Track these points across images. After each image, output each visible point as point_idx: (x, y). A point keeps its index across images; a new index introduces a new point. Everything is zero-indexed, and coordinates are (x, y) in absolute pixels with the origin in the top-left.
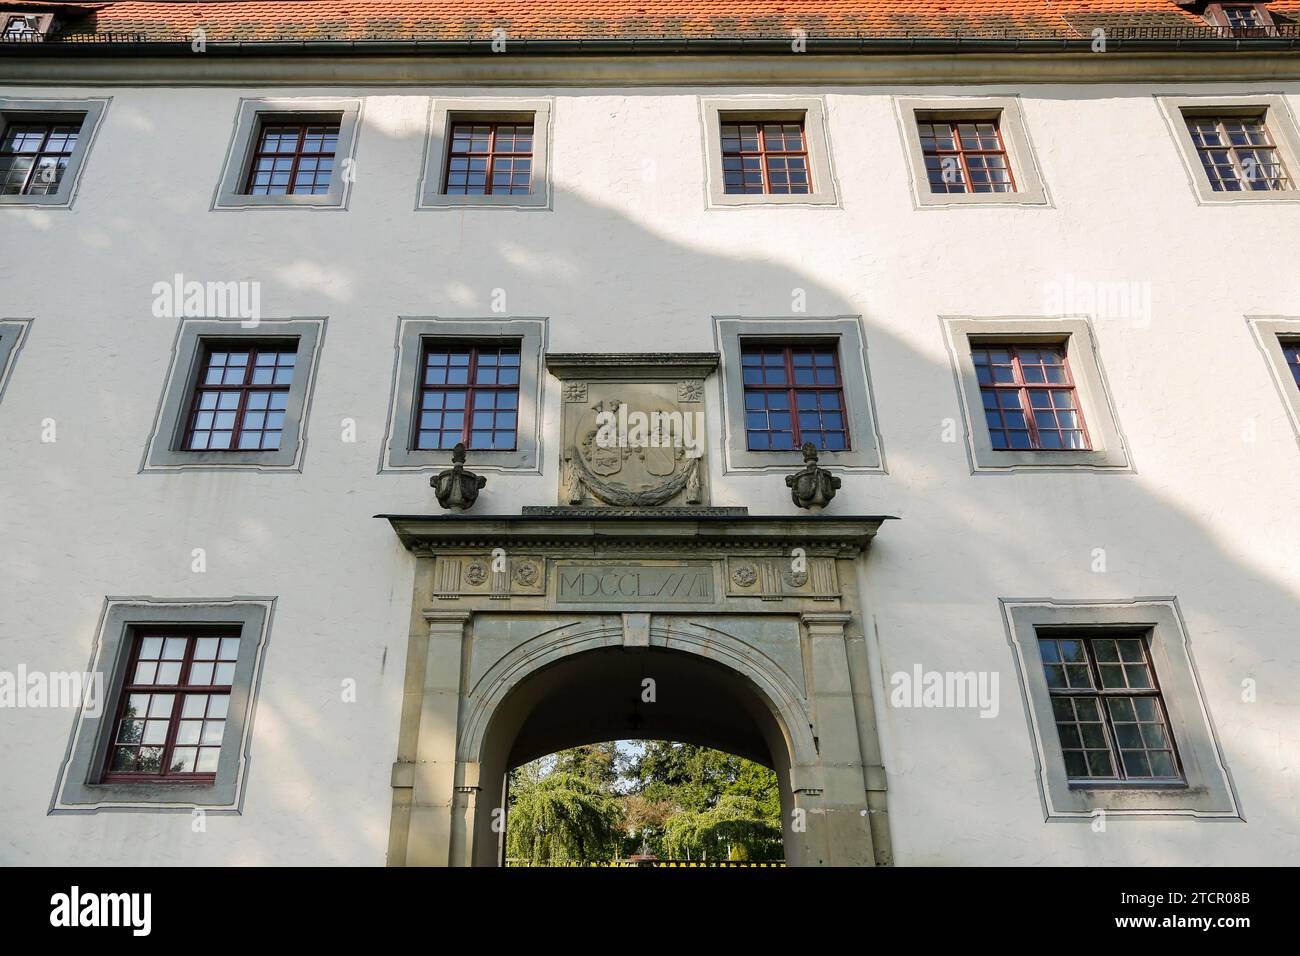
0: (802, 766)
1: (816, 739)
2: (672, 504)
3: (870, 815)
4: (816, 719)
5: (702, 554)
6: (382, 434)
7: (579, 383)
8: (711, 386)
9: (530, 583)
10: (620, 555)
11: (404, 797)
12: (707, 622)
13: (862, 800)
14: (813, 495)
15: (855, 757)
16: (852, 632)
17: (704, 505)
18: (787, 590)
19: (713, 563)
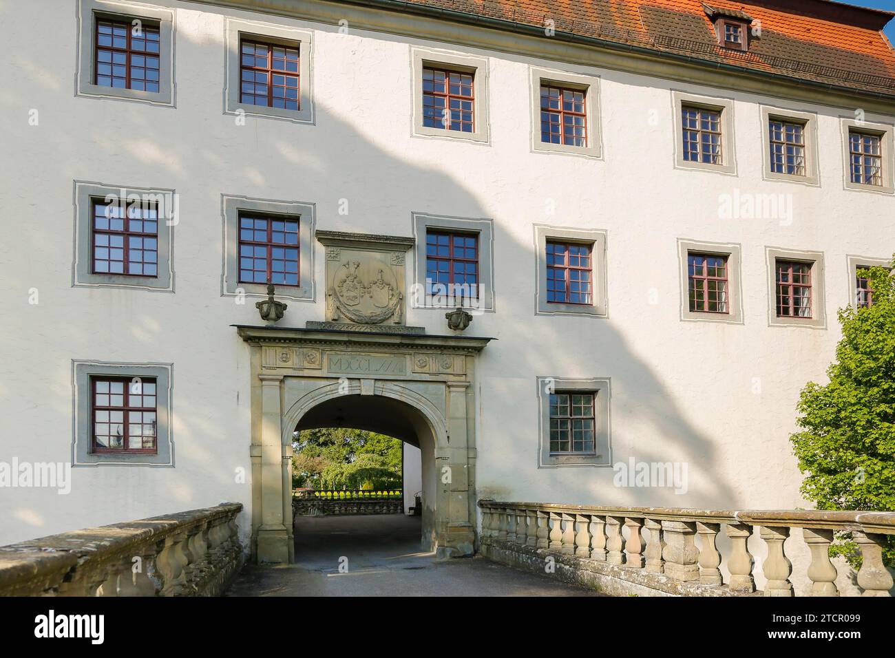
0: (441, 448)
1: (448, 437)
2: (385, 323)
3: (468, 467)
4: (449, 428)
5: (401, 351)
6: (221, 273)
7: (335, 249)
8: (409, 257)
9: (314, 363)
10: (360, 350)
11: (258, 460)
12: (402, 384)
13: (466, 461)
14: (458, 325)
15: (464, 444)
16: (469, 391)
17: (403, 325)
18: (442, 370)
19: (407, 356)
